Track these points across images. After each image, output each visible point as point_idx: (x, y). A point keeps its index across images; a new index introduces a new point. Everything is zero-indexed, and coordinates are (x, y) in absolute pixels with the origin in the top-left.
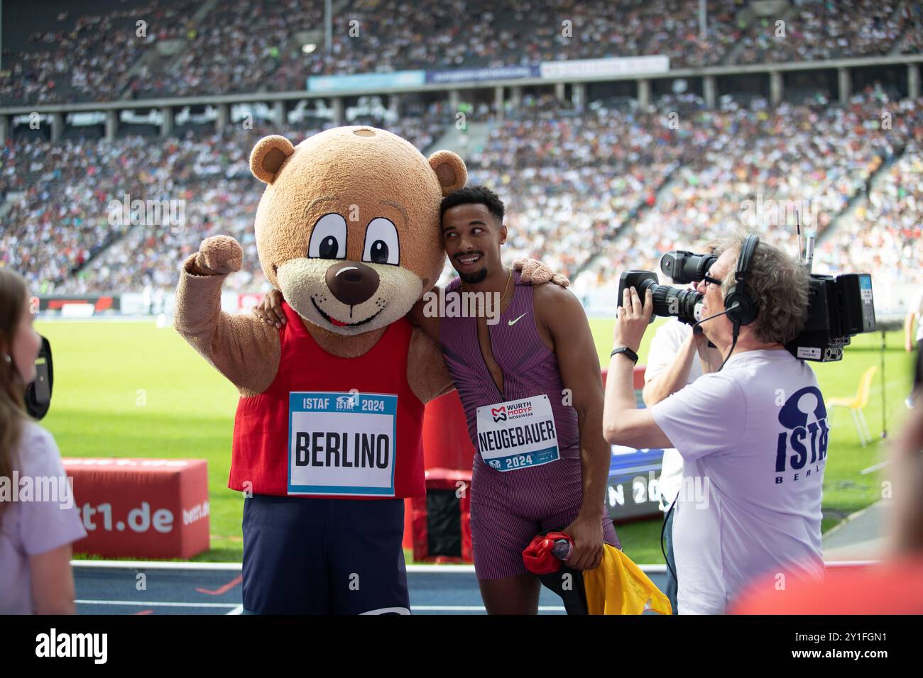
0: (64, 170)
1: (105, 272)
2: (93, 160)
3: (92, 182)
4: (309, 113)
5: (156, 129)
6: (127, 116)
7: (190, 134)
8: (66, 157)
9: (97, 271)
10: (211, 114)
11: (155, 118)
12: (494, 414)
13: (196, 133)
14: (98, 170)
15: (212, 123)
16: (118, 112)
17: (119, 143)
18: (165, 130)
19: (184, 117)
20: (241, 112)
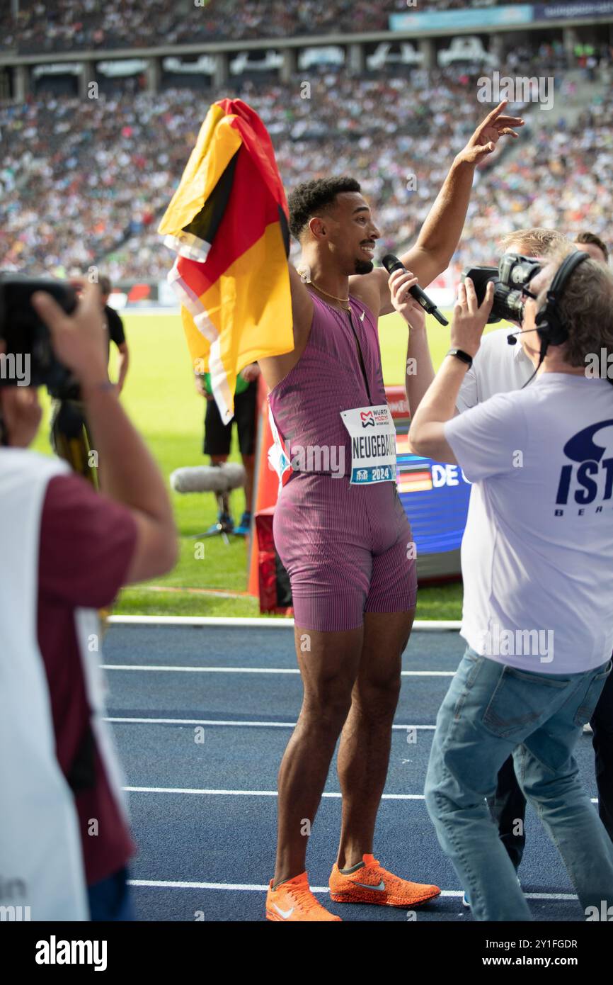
0: (94, 131)
1: (145, 254)
2: (130, 118)
3: (128, 145)
4: (393, 58)
5: (206, 79)
6: (172, 65)
7: (248, 85)
8: (99, 115)
9: (134, 253)
10: (274, 61)
11: (206, 65)
12: (363, 419)
13: (256, 85)
14: (137, 131)
15: (275, 72)
16: (160, 59)
17: (163, 98)
18: (219, 81)
19: (239, 65)
20: (309, 58)
